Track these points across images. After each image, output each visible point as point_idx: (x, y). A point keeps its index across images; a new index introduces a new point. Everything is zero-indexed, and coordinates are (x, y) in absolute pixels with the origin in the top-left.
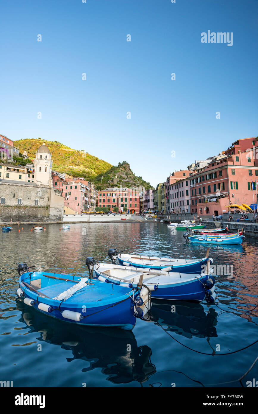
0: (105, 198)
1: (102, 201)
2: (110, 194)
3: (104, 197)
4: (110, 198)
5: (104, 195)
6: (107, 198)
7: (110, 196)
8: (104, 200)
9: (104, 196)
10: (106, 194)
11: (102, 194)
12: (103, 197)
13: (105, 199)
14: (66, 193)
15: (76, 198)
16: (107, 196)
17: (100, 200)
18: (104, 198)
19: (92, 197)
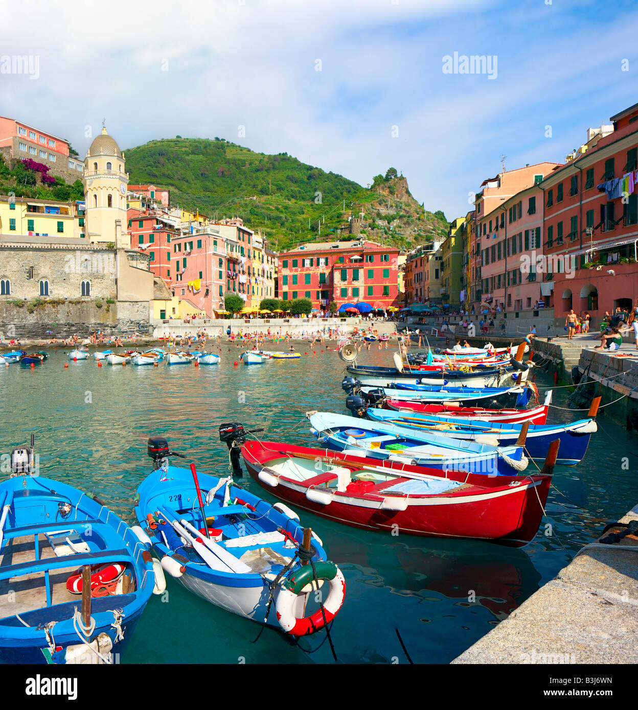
0: (298, 272)
1: (290, 281)
2: (312, 260)
3: (296, 271)
4: (311, 272)
5: (295, 264)
6: (304, 273)
7: (312, 265)
8: (295, 277)
9: (294, 266)
10: (300, 262)
11: (290, 261)
12: (291, 270)
13: (296, 275)
14: (178, 262)
15: (201, 273)
16: (303, 265)
17: (285, 277)
18: (296, 273)
19: (256, 272)
